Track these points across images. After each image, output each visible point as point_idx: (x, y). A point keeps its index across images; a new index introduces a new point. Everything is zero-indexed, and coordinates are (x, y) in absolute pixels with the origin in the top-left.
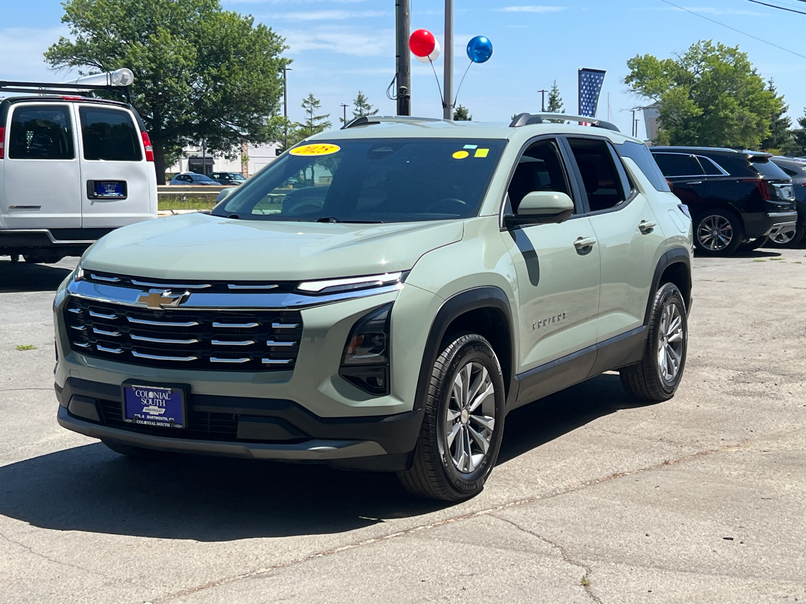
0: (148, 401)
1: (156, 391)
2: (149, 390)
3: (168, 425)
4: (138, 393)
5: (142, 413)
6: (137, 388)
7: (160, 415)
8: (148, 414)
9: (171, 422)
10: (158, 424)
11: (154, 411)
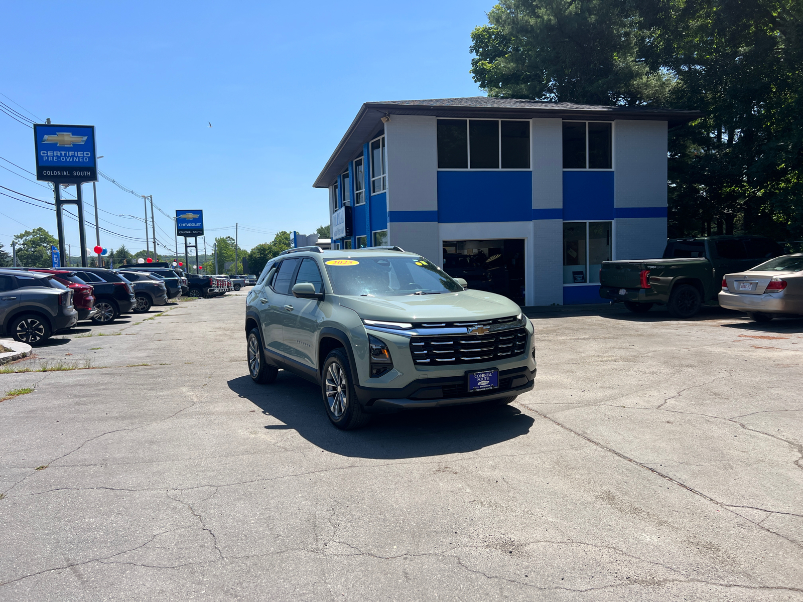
0: (481, 379)
1: (485, 373)
2: (481, 374)
3: (491, 388)
4: (476, 376)
5: (477, 386)
6: (476, 374)
7: (487, 384)
8: (481, 385)
9: (492, 386)
10: (486, 389)
11: (483, 383)
